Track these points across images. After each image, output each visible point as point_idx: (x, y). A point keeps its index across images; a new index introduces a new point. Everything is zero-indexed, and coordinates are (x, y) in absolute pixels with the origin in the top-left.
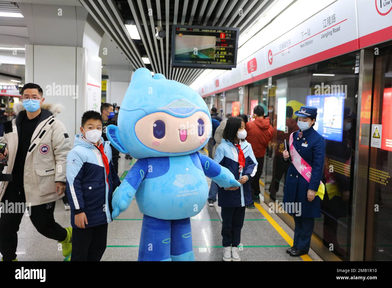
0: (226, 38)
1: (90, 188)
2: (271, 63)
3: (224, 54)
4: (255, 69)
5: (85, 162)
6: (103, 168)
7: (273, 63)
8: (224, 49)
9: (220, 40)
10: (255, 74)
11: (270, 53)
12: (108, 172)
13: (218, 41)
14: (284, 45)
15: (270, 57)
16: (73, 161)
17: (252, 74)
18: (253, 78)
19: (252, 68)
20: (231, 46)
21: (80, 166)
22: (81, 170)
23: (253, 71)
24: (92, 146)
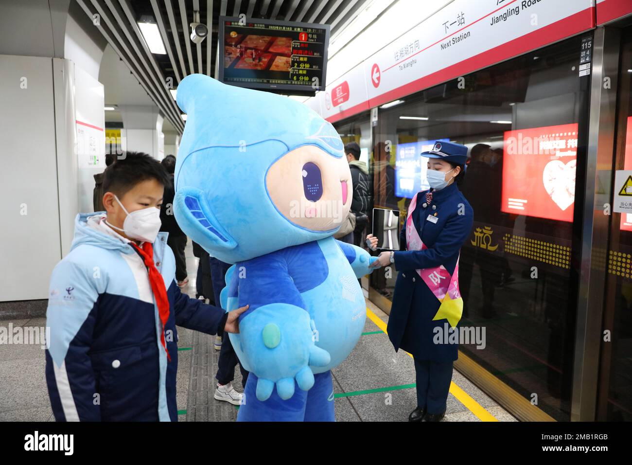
0: (308, 41)
1: (116, 364)
2: (376, 85)
3: (306, 68)
4: (346, 98)
5: (102, 292)
6: (151, 306)
7: (380, 85)
8: (306, 59)
9: (299, 44)
10: (346, 106)
11: (375, 69)
12: (165, 317)
13: (296, 46)
14: (404, 52)
15: (376, 75)
16: (68, 291)
17: (340, 107)
18: (342, 113)
19: (341, 98)
20: (316, 55)
21: (88, 307)
22: (91, 317)
23: (342, 102)
24: (123, 245)
